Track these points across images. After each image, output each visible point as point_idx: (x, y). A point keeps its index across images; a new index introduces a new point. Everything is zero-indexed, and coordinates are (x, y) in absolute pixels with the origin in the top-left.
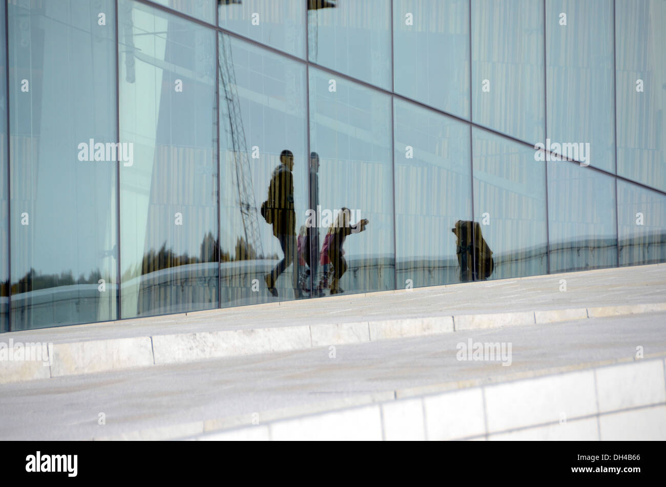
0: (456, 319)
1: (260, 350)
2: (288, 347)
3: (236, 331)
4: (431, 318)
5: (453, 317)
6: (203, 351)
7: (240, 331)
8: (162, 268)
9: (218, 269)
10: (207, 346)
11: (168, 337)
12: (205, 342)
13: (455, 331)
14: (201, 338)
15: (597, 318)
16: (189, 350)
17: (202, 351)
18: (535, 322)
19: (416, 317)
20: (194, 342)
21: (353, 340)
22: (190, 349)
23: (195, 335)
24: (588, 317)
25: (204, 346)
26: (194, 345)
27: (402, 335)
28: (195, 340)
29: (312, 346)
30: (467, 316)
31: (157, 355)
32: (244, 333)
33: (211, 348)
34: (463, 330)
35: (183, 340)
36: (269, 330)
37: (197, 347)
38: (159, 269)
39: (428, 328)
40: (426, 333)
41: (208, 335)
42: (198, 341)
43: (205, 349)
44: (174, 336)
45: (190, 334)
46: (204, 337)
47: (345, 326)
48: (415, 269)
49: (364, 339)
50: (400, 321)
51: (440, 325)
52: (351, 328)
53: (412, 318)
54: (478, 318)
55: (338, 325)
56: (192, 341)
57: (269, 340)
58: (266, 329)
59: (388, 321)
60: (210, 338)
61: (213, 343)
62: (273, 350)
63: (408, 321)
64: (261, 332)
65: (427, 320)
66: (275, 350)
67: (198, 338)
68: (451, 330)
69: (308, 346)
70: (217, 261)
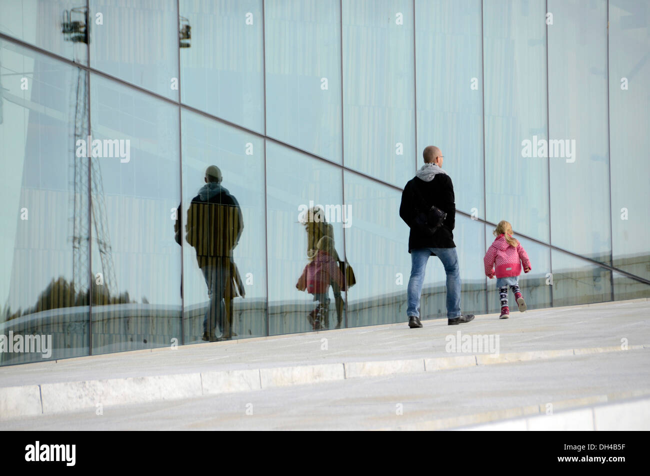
0: (346, 367)
1: (150, 398)
2: (178, 395)
3: (126, 379)
4: (321, 366)
5: (344, 364)
6: (93, 399)
7: (130, 378)
8: (45, 310)
9: (89, 314)
10: (97, 394)
11: (57, 385)
12: (94, 390)
13: (345, 378)
14: (90, 386)
15: (486, 365)
16: (78, 399)
17: (91, 399)
18: (425, 370)
19: (306, 365)
20: (84, 390)
21: (243, 388)
22: (80, 398)
23: (85, 383)
24: (477, 364)
25: (93, 394)
26: (83, 394)
27: (293, 382)
28: (84, 389)
29: (203, 394)
30: (357, 363)
31: (45, 404)
32: (134, 381)
33: (100, 396)
34: (354, 378)
35: (72, 388)
36: (159, 378)
37: (86, 395)
38: (42, 310)
39: (318, 376)
40: (317, 381)
41: (98, 384)
42: (88, 389)
43: (95, 397)
44: (63, 384)
45: (79, 382)
46: (94, 385)
47: (236, 373)
48: (273, 315)
49: (255, 387)
50: (291, 368)
51: (332, 372)
52: (243, 376)
53: (302, 365)
54: (369, 365)
55: (229, 373)
56: (81, 390)
57: (160, 388)
58: (157, 377)
59: (279, 369)
60: (100, 386)
61: (103, 392)
62: (163, 399)
63: (299, 368)
64: (151, 380)
65: (317, 368)
66: (166, 398)
67: (87, 387)
68: (342, 377)
69: (199, 394)
70: (88, 304)
